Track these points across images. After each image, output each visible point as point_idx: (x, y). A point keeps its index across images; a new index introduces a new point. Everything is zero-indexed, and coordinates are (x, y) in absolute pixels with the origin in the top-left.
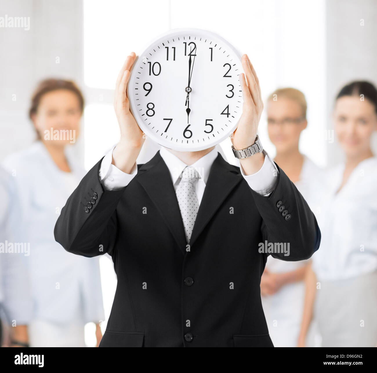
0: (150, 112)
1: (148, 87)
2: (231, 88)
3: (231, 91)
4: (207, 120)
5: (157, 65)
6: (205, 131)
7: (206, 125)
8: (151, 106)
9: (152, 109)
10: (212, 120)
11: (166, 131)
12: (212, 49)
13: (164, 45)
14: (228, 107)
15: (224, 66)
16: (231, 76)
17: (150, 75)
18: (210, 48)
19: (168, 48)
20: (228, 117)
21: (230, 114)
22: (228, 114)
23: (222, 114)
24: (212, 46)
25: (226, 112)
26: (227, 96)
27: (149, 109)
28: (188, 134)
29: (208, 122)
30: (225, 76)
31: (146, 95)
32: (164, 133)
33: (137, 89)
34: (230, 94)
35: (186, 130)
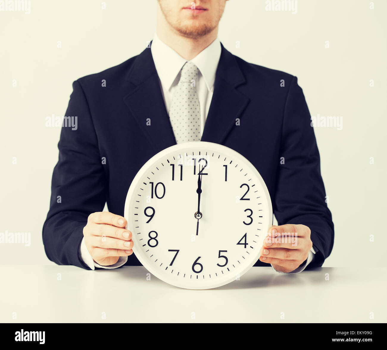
0: (153, 242)
1: (150, 212)
2: (249, 213)
3: (249, 216)
4: (220, 251)
5: (160, 187)
6: (218, 265)
7: (220, 257)
8: (153, 235)
9: (154, 238)
10: (226, 251)
11: (171, 265)
12: (226, 166)
13: (169, 162)
14: (245, 236)
15: (241, 187)
16: (249, 199)
17: (152, 197)
18: (224, 166)
19: (173, 165)
20: (245, 247)
21: (247, 244)
22: (246, 244)
23: (239, 244)
24: (227, 163)
25: (243, 241)
26: (244, 222)
27: (152, 238)
28: (197, 268)
29: (222, 254)
30: (242, 199)
31: (148, 222)
32: (169, 267)
33: (137, 214)
34: (248, 221)
35: (195, 263)
